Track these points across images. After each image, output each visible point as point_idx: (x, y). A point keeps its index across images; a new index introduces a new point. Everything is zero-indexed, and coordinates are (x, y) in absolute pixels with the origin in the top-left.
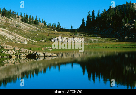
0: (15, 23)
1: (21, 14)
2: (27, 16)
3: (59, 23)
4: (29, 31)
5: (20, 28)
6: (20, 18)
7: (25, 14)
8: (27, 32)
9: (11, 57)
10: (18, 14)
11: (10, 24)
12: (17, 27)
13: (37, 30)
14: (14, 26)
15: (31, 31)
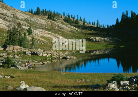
0: (59, 25)
1: (64, 14)
2: (69, 16)
3: (98, 21)
4: (70, 32)
5: (63, 30)
6: (63, 17)
7: (68, 14)
8: (68, 33)
9: (55, 59)
10: (61, 14)
11: (55, 27)
12: (60, 29)
13: (76, 30)
14: (58, 28)
15: (72, 32)
